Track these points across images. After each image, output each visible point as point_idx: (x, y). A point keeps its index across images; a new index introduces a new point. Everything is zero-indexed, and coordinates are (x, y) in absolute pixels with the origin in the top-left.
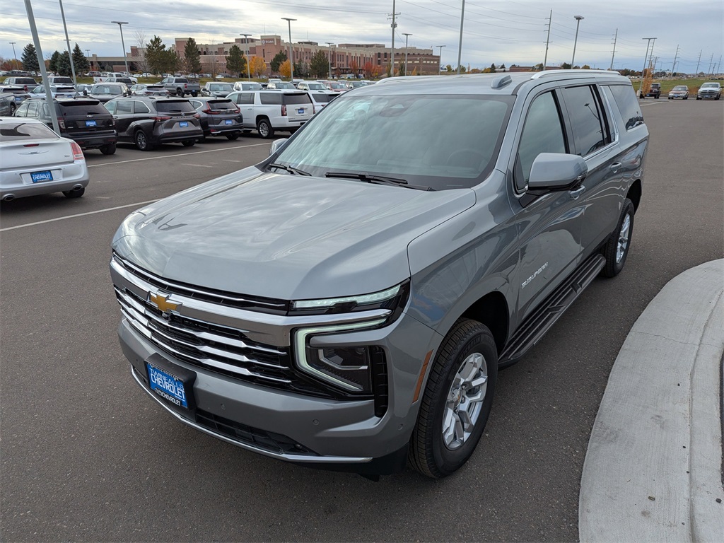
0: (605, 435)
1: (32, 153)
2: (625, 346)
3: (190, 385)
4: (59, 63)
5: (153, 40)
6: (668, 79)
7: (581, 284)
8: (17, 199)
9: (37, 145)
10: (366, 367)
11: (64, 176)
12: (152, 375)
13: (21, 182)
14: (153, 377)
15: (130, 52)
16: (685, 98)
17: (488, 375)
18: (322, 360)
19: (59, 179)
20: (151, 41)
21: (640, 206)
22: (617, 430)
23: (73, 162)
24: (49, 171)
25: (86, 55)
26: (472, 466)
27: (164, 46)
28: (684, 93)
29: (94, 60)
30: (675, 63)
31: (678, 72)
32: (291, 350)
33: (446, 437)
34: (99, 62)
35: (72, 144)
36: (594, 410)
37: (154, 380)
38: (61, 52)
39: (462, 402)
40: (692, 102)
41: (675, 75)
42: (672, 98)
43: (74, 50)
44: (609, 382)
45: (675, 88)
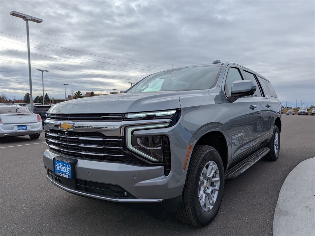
0: (281, 213)
1: (20, 118)
2: (285, 182)
3: (74, 165)
4: (38, 100)
5: (78, 92)
6: (285, 109)
7: (260, 155)
8: (10, 137)
9: (23, 115)
10: (160, 148)
11: (32, 128)
12: (56, 165)
13: (13, 129)
14: (57, 166)
15: (68, 97)
16: (293, 114)
17: (220, 177)
18: (138, 143)
19: (29, 129)
20: (77, 93)
21: (281, 131)
22: (287, 211)
23: (37, 123)
24: (26, 125)
25: (49, 97)
26: (215, 224)
27: (81, 94)
28: (293, 113)
29: (53, 100)
30: (287, 103)
31: (289, 107)
32: (124, 138)
33: (201, 202)
34: (54, 101)
35: (38, 116)
36: (275, 204)
37: (57, 168)
38: (40, 96)
39: (208, 189)
40: (296, 116)
41: (288, 107)
42: (288, 114)
43: (45, 96)
44: (280, 194)
45: (288, 111)
